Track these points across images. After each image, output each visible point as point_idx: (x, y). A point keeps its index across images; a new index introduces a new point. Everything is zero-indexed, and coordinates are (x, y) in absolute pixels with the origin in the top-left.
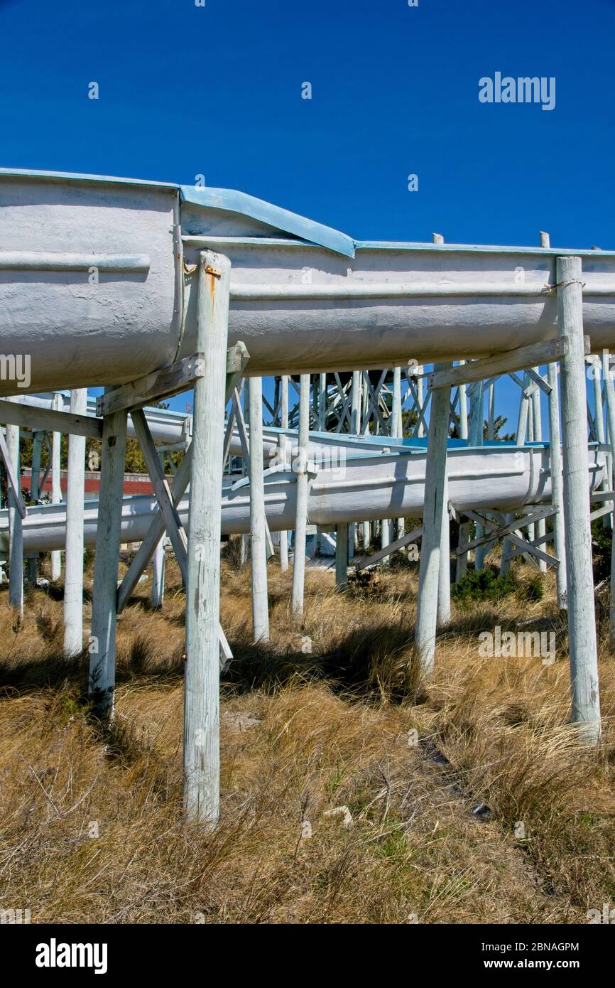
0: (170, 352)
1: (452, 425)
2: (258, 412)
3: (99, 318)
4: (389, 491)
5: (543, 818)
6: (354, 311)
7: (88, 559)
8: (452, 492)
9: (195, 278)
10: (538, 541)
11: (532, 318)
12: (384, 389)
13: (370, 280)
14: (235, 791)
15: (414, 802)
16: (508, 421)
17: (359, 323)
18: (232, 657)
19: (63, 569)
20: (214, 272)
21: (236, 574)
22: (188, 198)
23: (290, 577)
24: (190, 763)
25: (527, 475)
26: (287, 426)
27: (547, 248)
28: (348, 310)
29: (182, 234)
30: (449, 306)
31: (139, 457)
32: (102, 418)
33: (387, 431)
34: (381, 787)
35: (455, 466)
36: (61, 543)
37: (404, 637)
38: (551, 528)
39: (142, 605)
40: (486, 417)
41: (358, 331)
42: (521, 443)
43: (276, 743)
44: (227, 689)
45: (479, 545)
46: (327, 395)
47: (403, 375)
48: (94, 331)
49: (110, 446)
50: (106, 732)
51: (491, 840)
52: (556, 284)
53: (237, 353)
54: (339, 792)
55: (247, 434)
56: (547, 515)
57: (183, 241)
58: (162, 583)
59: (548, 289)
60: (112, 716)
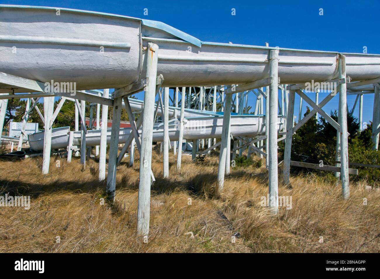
0: (137, 77)
1: (233, 108)
2: (167, 100)
3: (113, 64)
4: (211, 129)
5: (257, 238)
6: (200, 66)
7: (108, 149)
8: (232, 130)
9: (146, 52)
10: (260, 147)
11: (261, 70)
12: (211, 95)
13: (206, 55)
14: (155, 226)
15: (215, 231)
16: (252, 108)
17: (202, 70)
18: (155, 180)
19: (100, 152)
20: (152, 50)
21: (159, 156)
22: (144, 24)
23: (177, 157)
24: (140, 216)
25: (257, 125)
26: (177, 107)
27: (267, 46)
28: (198, 65)
29: (142, 36)
30: (232, 65)
31: (126, 115)
32: (113, 99)
33: (211, 109)
34: (204, 226)
35: (233, 121)
36: (99, 143)
37: (214, 178)
38: (265, 144)
39: (126, 165)
40: (244, 106)
41: (201, 73)
42: (256, 114)
43: (170, 211)
44: (154, 193)
45: (240, 148)
46: (191, 96)
47: (217, 91)
48: (111, 68)
49: (116, 109)
50: (112, 205)
51: (240, 244)
52: (269, 59)
53: (160, 78)
54: (189, 227)
55: (163, 109)
56: (263, 139)
57: (142, 39)
58: (133, 157)
59: (267, 61)
60: (114, 200)
